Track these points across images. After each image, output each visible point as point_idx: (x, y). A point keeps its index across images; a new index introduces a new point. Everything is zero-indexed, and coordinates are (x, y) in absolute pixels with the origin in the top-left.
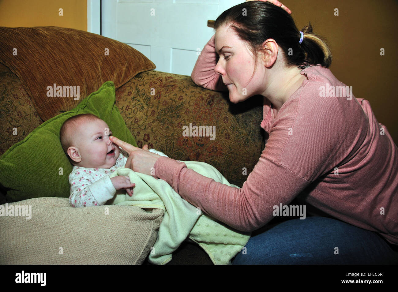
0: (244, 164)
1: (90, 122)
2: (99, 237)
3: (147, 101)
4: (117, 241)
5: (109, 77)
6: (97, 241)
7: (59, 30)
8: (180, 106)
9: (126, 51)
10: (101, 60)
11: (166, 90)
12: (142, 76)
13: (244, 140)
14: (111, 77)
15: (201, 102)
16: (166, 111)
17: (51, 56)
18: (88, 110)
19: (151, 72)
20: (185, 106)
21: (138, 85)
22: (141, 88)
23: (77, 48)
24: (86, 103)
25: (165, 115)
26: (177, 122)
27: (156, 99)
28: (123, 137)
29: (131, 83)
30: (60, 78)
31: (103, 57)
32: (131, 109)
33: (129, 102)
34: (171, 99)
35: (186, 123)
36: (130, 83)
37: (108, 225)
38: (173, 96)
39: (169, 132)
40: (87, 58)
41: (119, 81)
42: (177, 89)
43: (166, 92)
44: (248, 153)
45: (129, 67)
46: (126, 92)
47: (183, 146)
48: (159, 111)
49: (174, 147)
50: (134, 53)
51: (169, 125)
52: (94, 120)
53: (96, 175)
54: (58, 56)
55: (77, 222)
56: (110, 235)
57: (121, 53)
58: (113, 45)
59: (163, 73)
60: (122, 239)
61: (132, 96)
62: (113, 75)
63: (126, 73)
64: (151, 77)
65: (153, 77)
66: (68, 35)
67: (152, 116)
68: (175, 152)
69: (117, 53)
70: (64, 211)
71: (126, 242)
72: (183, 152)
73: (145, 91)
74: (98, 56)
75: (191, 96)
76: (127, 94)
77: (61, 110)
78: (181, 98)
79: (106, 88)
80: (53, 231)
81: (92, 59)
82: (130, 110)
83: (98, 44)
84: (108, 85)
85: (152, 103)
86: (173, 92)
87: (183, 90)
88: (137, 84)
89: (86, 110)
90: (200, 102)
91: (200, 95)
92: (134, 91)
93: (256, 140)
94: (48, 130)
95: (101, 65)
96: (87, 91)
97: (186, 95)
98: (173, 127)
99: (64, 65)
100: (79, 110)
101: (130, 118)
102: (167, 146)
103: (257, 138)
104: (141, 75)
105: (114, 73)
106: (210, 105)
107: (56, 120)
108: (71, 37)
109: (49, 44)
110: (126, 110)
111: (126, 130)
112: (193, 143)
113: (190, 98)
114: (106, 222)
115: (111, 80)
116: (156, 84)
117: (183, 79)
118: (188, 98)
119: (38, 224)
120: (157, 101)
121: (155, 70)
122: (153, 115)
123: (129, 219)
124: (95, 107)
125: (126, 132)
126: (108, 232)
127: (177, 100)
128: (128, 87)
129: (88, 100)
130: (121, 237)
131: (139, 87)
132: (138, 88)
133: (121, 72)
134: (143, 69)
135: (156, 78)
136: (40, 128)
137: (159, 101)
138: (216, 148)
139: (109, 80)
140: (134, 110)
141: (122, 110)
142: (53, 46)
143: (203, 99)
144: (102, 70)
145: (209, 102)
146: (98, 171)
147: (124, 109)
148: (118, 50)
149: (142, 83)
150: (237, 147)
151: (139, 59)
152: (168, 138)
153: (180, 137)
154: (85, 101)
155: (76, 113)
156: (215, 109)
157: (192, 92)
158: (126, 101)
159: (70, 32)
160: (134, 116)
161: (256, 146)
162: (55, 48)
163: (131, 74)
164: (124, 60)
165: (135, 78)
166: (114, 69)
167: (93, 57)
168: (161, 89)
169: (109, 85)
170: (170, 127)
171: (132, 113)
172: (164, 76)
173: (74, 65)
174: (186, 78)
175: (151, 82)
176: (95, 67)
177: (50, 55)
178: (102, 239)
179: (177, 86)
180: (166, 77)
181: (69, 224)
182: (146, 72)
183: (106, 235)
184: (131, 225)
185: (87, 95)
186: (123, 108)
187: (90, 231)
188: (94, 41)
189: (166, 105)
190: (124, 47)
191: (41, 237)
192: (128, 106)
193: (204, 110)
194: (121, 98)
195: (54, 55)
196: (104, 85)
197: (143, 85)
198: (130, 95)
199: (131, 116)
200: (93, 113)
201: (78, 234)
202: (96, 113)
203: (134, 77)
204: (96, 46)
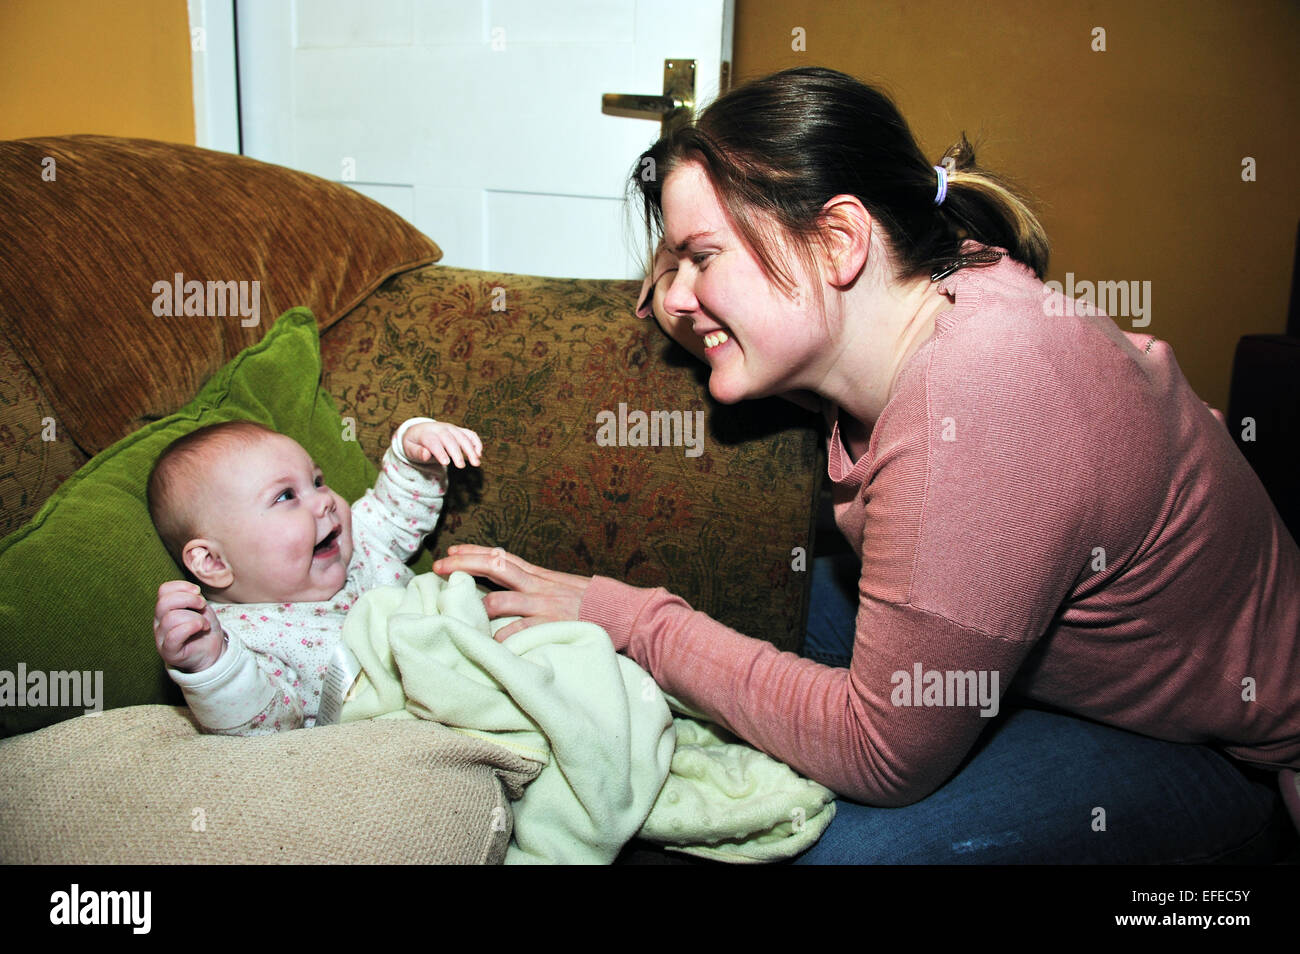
0: (764, 548)
1: (245, 446)
2: (339, 826)
3: (429, 364)
4: (400, 835)
5: (295, 293)
6: (334, 842)
7: (113, 146)
8: (539, 376)
9: (344, 207)
10: (264, 238)
11: (487, 325)
12: (400, 285)
13: (759, 471)
14: (300, 295)
15: (610, 358)
16: (496, 396)
17: (100, 232)
18: (234, 409)
19: (428, 272)
20: (558, 374)
21: (392, 314)
22: (402, 325)
23: (182, 203)
24: (226, 386)
25: (491, 407)
26: (534, 430)
27: (458, 358)
28: (355, 489)
29: (368, 312)
30: (136, 304)
31: (269, 230)
32: (375, 395)
33: (368, 374)
34: (507, 355)
35: (564, 429)
36: (363, 309)
37: (364, 787)
38: (513, 346)
39: (509, 461)
40: (218, 233)
41: (328, 307)
42: (525, 321)
43: (489, 334)
44: (774, 513)
45: (358, 259)
46: (353, 340)
47: (560, 506)
48: (471, 394)
49: (532, 509)
50: (368, 210)
51: (508, 440)
52: (259, 439)
53: (289, 625)
54: (123, 233)
55: (257, 782)
56: (375, 819)
57: (328, 213)
58: (299, 189)
59: (468, 271)
60: (415, 828)
61: (375, 351)
62: (308, 288)
63: (347, 280)
64: (433, 288)
65: (439, 288)
66: (147, 163)
67: (448, 413)
68: (535, 528)
69: (315, 214)
70: (208, 750)
71: (428, 839)
72: (562, 524)
73: (416, 332)
74: (255, 225)
75: (572, 341)
76: (357, 348)
77: (144, 412)
78: (540, 349)
79: (287, 331)
80: (179, 819)
81: (236, 236)
82: (372, 398)
83: (250, 185)
84: (294, 321)
85: (445, 373)
86: (510, 330)
87: (545, 323)
88: (389, 313)
89: (228, 408)
90: (604, 359)
91: (605, 335)
92: (379, 336)
93: (797, 467)
94: (111, 483)
95: (265, 254)
96: (224, 346)
97: (557, 338)
98: (524, 445)
99: (146, 260)
100: (204, 410)
101: (374, 425)
102: (505, 509)
103: (799, 461)
104: (396, 282)
105: (308, 280)
106: (641, 366)
107: (132, 448)
108: (156, 168)
109: (88, 194)
110: (357, 399)
111: (365, 467)
112: (593, 493)
113: (571, 346)
114: (357, 775)
115: (300, 304)
116: (453, 307)
117: (539, 289)
118: (564, 347)
119: (121, 799)
120: (462, 363)
121: (441, 263)
122: (452, 412)
123: (428, 762)
124: (256, 396)
125: (366, 474)
126: (369, 810)
127: (527, 355)
128: (359, 322)
129: (234, 372)
130: (412, 822)
131: (397, 321)
132: (394, 325)
133: (333, 276)
134: (402, 261)
135: (448, 289)
136: (82, 477)
137: (468, 363)
138: (672, 502)
139: (295, 303)
140: (387, 399)
141: (344, 403)
142: (101, 198)
143: (613, 348)
144: (271, 273)
145: (636, 358)
146: (292, 610)
147: (351, 396)
148: (317, 205)
149: (404, 308)
150: (738, 496)
151: (388, 232)
152: (508, 483)
153: (548, 478)
154: (224, 379)
155: (197, 420)
156: (657, 379)
157: (574, 328)
158: (354, 369)
159: (151, 152)
160: (387, 419)
161: (798, 487)
162: (110, 205)
163: (366, 280)
164: (339, 237)
165: (378, 292)
166: (311, 268)
167: (238, 230)
168: (469, 325)
169: (299, 321)
170: (513, 446)
171: (381, 408)
172: (474, 282)
173: (179, 260)
174: (547, 284)
175: (435, 305)
176: (245, 263)
177: (97, 229)
178: (351, 833)
179: (524, 312)
180: (480, 286)
181: (230, 793)
182: (414, 272)
183: (365, 819)
184: (438, 781)
185: (226, 357)
186: (349, 394)
187: (306, 809)
188: (236, 179)
189: (491, 375)
190: (334, 192)
191: (140, 844)
192: (363, 387)
193: (622, 384)
194: (337, 363)
195: (108, 229)
196: (281, 323)
197: (408, 316)
198: (367, 351)
199: (375, 419)
200: (253, 418)
201: (268, 824)
202: (263, 417)
203: (374, 292)
204: (245, 192)
